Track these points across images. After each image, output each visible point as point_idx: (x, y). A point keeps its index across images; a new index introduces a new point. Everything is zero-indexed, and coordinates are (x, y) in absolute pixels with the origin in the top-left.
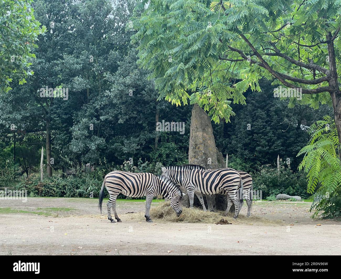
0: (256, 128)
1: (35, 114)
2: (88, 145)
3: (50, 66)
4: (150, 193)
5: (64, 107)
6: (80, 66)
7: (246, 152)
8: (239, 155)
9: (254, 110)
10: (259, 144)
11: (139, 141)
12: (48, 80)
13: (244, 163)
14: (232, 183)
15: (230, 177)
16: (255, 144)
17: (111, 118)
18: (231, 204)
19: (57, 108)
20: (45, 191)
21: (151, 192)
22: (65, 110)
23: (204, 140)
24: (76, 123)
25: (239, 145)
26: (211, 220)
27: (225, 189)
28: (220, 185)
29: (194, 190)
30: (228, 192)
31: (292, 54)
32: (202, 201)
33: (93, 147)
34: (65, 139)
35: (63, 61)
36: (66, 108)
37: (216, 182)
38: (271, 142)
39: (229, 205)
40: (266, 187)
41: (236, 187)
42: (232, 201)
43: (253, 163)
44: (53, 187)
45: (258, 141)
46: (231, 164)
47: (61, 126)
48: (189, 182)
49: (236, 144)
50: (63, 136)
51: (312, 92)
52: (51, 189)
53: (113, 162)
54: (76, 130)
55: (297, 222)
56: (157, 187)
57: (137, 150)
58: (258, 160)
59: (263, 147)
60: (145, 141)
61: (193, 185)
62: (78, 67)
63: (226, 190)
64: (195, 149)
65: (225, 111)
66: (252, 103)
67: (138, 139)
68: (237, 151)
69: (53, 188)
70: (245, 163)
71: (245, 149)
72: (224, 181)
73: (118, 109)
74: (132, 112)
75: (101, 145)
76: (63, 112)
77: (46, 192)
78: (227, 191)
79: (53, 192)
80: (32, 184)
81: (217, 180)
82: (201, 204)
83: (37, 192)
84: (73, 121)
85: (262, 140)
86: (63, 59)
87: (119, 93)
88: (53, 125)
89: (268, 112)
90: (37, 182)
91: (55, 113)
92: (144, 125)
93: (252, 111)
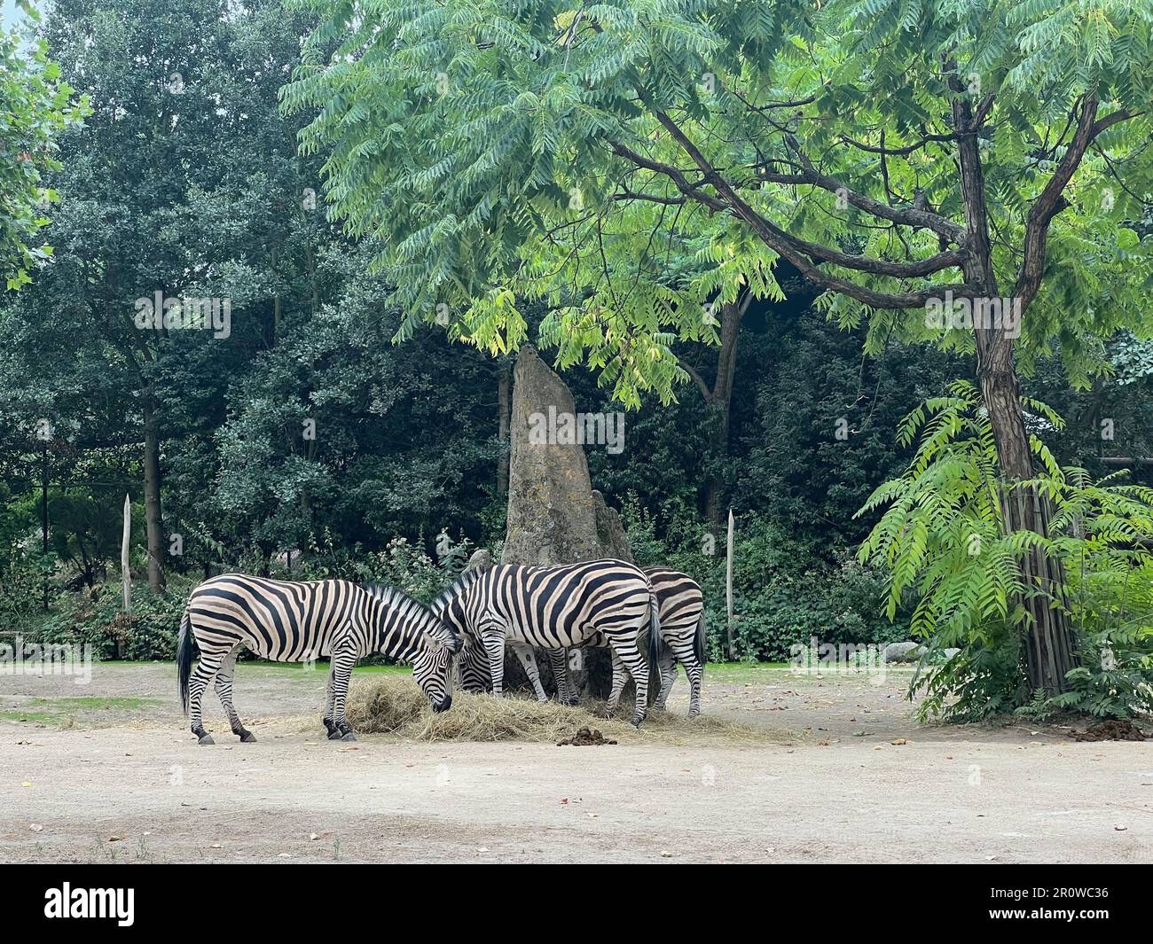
0: (825, 421)
1: (102, 385)
2: (271, 488)
3: (149, 227)
4: (341, 646)
5: (196, 361)
6: (240, 223)
7: (798, 503)
8: (776, 513)
9: (820, 362)
10: (839, 476)
11: (443, 470)
12: (141, 275)
13: (790, 539)
14: (622, 608)
15: (613, 588)
16: (824, 474)
17: (345, 396)
18: (624, 678)
19: (172, 366)
20: (137, 643)
21: (346, 642)
22: (198, 373)
23: (551, 468)
24: (234, 413)
25: (773, 480)
26: (551, 730)
27: (600, 628)
28: (582, 617)
29: (502, 635)
30: (610, 639)
31: (863, 178)
32: (532, 669)
33: (289, 496)
34: (201, 469)
35: (187, 210)
36: (203, 365)
37: (570, 606)
38: (877, 469)
39: (617, 681)
40: (860, 619)
41: (636, 623)
42: (626, 670)
43: (819, 540)
44: (162, 628)
45: (833, 466)
46: (745, 544)
47: (188, 426)
48: (486, 609)
49: (764, 477)
50: (197, 458)
51: (903, 301)
52: (157, 636)
53: (358, 543)
54: (232, 439)
55: (860, 733)
56: (367, 624)
57: (433, 501)
58: (838, 530)
59: (850, 484)
60: (462, 470)
61: (498, 617)
62: (237, 227)
63: (605, 631)
64: (525, 496)
65: (655, 370)
66: (815, 339)
67: (437, 465)
68: (768, 501)
69: (160, 632)
70: (794, 538)
71: (794, 494)
72: (596, 603)
73: (370, 364)
74: (415, 376)
75: (316, 486)
76: (192, 378)
77: (141, 644)
78: (607, 636)
79: (163, 645)
80: (95, 617)
81: (574, 599)
82: (530, 677)
83: (112, 644)
84: (228, 408)
85: (846, 463)
86: (185, 202)
87: (365, 312)
88: (162, 421)
89: (866, 369)
90: (110, 612)
91: (169, 382)
92: (457, 417)
93: (814, 365)
